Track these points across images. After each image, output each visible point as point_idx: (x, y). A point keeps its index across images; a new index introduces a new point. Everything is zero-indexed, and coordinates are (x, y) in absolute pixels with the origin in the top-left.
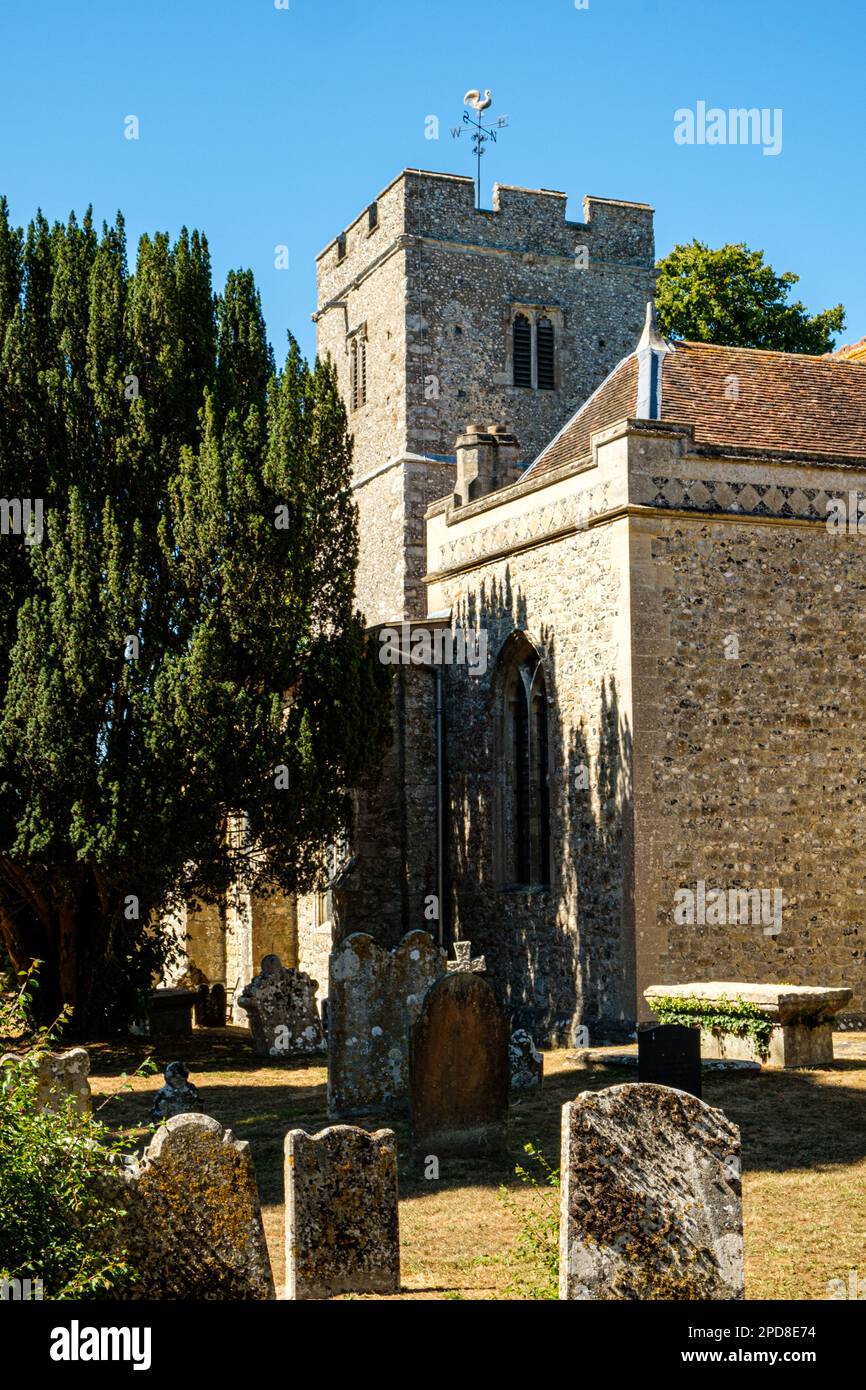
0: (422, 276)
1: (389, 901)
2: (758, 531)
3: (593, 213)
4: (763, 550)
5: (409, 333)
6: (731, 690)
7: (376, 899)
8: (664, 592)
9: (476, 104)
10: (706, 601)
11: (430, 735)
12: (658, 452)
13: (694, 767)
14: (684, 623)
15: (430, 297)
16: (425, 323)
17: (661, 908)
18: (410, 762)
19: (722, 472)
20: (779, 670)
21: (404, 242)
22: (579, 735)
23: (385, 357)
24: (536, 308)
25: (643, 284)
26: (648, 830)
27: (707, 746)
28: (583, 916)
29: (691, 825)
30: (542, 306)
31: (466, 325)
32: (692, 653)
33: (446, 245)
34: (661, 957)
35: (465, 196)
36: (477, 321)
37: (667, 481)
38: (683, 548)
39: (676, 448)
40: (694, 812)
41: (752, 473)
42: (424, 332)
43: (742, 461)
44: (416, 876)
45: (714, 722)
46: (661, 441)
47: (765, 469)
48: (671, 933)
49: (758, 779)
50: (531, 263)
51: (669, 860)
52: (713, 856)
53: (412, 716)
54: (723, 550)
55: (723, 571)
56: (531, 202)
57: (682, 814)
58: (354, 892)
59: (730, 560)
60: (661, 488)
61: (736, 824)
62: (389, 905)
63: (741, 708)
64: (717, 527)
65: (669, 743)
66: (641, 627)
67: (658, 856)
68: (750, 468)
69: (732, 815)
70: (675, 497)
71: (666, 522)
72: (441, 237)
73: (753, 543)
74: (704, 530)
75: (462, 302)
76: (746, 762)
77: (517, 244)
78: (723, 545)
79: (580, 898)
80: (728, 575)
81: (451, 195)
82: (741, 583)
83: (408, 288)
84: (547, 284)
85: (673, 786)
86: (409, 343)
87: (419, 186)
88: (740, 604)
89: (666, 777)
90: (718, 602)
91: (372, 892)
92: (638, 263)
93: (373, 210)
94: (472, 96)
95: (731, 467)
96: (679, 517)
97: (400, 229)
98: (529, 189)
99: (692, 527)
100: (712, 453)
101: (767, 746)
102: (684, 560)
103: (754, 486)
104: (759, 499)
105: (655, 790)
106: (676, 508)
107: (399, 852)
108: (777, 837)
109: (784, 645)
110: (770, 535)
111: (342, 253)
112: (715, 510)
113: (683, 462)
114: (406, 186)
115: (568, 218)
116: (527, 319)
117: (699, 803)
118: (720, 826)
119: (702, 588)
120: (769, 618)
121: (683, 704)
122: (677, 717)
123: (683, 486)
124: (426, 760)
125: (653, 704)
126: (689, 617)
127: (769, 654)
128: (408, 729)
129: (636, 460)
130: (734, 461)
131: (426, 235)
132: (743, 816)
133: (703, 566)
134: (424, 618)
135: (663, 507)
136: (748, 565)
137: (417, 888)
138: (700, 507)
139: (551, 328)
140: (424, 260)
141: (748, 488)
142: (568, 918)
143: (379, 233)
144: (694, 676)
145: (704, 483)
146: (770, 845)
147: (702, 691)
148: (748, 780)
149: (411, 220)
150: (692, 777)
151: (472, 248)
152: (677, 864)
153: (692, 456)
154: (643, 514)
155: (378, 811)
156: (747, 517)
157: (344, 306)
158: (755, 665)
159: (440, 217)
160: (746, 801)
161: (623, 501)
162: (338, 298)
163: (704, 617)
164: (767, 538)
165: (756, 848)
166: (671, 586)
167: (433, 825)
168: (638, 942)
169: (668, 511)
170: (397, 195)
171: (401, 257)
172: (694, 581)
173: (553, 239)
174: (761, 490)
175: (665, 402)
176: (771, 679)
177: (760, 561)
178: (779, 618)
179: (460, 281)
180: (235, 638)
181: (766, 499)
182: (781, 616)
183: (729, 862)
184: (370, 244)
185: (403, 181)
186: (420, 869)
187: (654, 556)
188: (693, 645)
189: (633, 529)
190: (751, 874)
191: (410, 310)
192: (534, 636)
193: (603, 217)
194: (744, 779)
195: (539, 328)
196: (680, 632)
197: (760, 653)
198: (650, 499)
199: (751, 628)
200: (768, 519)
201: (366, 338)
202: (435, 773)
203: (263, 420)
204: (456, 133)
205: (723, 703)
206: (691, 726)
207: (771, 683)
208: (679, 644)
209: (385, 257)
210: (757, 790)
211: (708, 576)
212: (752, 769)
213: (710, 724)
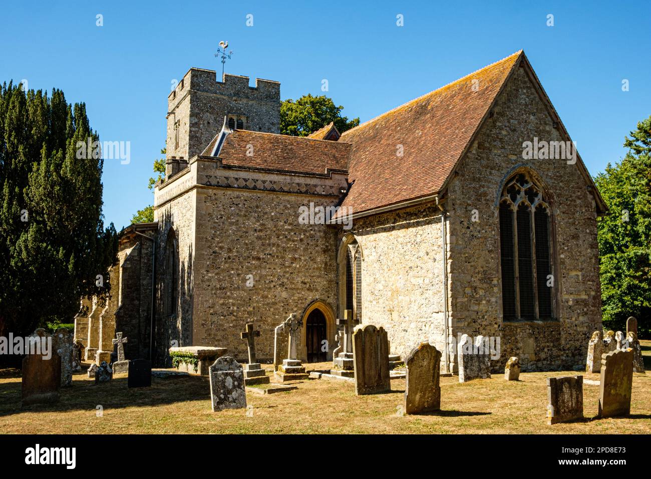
0: (196, 104)
1: (134, 319)
2: (244, 194)
3: (258, 84)
4: (246, 200)
5: (190, 123)
6: (232, 248)
7: (129, 318)
8: (208, 214)
9: (223, 46)
10: (224, 218)
11: (150, 262)
12: (208, 167)
13: (217, 274)
14: (215, 225)
15: (199, 111)
16: (196, 120)
17: (203, 322)
18: (142, 271)
19: (231, 174)
20: (250, 241)
21: (190, 92)
22: (183, 263)
23: (184, 131)
24: (237, 116)
25: (275, 108)
26: (199, 295)
27: (222, 267)
28: (183, 324)
29: (215, 294)
30: (239, 115)
31: (211, 121)
32: (218, 235)
33: (205, 94)
34: (202, 338)
35: (213, 77)
36: (215, 120)
37: (211, 177)
38: (216, 199)
39: (215, 166)
40: (217, 289)
41: (243, 174)
42: (196, 123)
43: (239, 170)
44: (143, 311)
45: (225, 259)
46: (210, 163)
47: (248, 173)
48: (206, 330)
49: (241, 279)
50: (236, 100)
51: (206, 305)
52: (223, 304)
53: (144, 255)
54: (231, 200)
55: (231, 207)
56: (236, 80)
57: (212, 289)
58: (121, 316)
59: (233, 203)
60: (209, 179)
61: (232, 294)
62: (134, 321)
63: (236, 254)
64: (229, 192)
65: (208, 265)
66: (199, 226)
67: (202, 304)
68: (242, 173)
69: (230, 290)
70: (214, 182)
71: (210, 190)
72: (204, 91)
73: (242, 198)
74: (224, 193)
75: (210, 113)
76: (236, 272)
77: (231, 94)
78: (231, 198)
79: (182, 318)
80: (232, 209)
81: (208, 77)
82: (237, 211)
83: (191, 108)
84: (241, 108)
85: (209, 280)
86: (190, 127)
87: (196, 74)
88: (237, 219)
89: (206, 277)
90: (229, 218)
91: (127, 316)
92: (274, 101)
93: (183, 81)
94: (222, 43)
95: (235, 172)
96: (215, 189)
97: (189, 88)
98: (236, 75)
99: (220, 192)
100: (229, 167)
101: (244, 267)
102: (216, 203)
103: (243, 179)
104: (245, 183)
105: (202, 281)
106: (214, 186)
107: (138, 303)
108: (247, 298)
109: (252, 233)
110: (249, 196)
111: (175, 96)
112: (229, 187)
113: (217, 170)
114: (191, 73)
115: (249, 86)
116: (234, 120)
117: (218, 286)
118: (226, 294)
119: (223, 213)
120: (247, 224)
121: (214, 252)
122: (212, 257)
123: (217, 178)
124: (149, 271)
125: (203, 252)
126: (217, 223)
127: (246, 236)
128: (142, 260)
129: (200, 170)
130: (236, 170)
131: (198, 90)
132: (234, 290)
133: (223, 206)
134: (152, 222)
135: (209, 185)
136: (240, 206)
137: (143, 315)
138: (223, 185)
139: (242, 123)
140: (198, 99)
141: (241, 180)
142: (179, 325)
143: (184, 89)
144: (218, 243)
145: (225, 177)
146: (244, 301)
147: (221, 248)
148: (237, 278)
149: (193, 85)
150: (216, 277)
151: (214, 95)
152: (209, 307)
153: (220, 168)
154: (201, 188)
155: (131, 288)
156: (240, 189)
157: (174, 113)
158: (241, 239)
159: (203, 84)
160: (236, 286)
161: (195, 183)
162: (173, 111)
163: (223, 223)
164: (247, 197)
165: (239, 302)
166: (211, 212)
167: (150, 293)
168: (193, 333)
169: (210, 187)
170: (189, 76)
171: (189, 98)
172: (220, 211)
173: (244, 93)
174: (246, 180)
175: (223, 150)
176: (247, 244)
177: (244, 204)
178: (251, 223)
179: (210, 106)
180: (48, 228)
181: (248, 183)
182: (252, 223)
183: (229, 306)
184: (181, 93)
185: (190, 71)
186: (145, 308)
187: (205, 202)
188: (218, 232)
189: (198, 193)
190: (237, 310)
191: (191, 116)
192: (175, 228)
193: (262, 85)
194: (235, 278)
195: (238, 123)
196: (214, 228)
197: (243, 235)
198: (205, 182)
199: (240, 227)
200: (247, 190)
201: (179, 125)
202: (151, 275)
203: (64, 154)
204: (216, 56)
205: (228, 252)
206: (216, 260)
207: (247, 245)
208: (213, 232)
209: (185, 97)
210: (240, 282)
211: (225, 209)
212: (238, 275)
213: (223, 259)
